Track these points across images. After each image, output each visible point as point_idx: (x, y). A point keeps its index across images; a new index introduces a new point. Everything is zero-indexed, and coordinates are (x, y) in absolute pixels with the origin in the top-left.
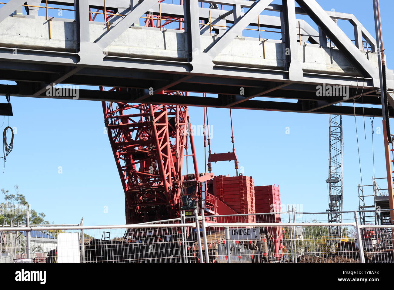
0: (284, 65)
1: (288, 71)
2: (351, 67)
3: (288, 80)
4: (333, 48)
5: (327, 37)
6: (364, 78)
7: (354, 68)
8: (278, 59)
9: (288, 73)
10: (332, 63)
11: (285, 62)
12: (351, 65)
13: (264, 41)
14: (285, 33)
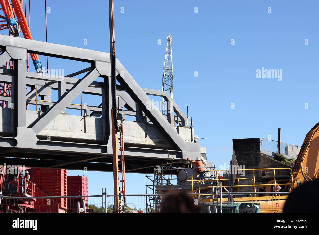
0: (103, 138)
1: (106, 145)
2: (163, 140)
3: (106, 153)
4: (148, 123)
5: (143, 112)
6: (175, 151)
7: (165, 141)
8: (97, 133)
9: (107, 146)
10: (146, 136)
11: (104, 135)
12: (163, 138)
13: (86, 117)
14: (105, 109)
